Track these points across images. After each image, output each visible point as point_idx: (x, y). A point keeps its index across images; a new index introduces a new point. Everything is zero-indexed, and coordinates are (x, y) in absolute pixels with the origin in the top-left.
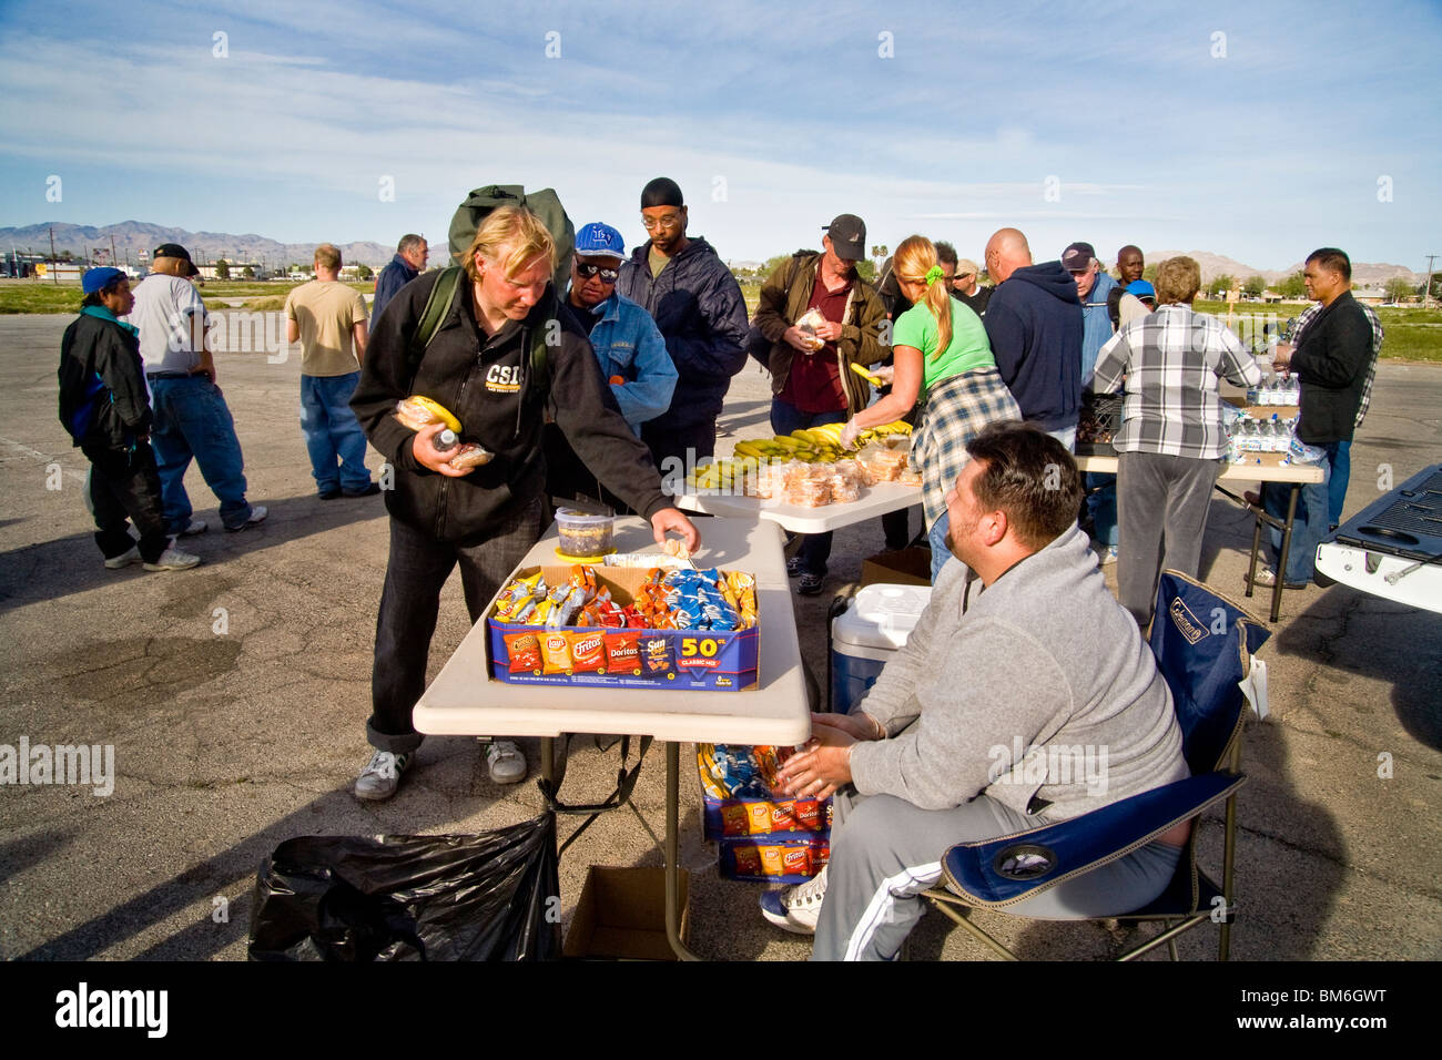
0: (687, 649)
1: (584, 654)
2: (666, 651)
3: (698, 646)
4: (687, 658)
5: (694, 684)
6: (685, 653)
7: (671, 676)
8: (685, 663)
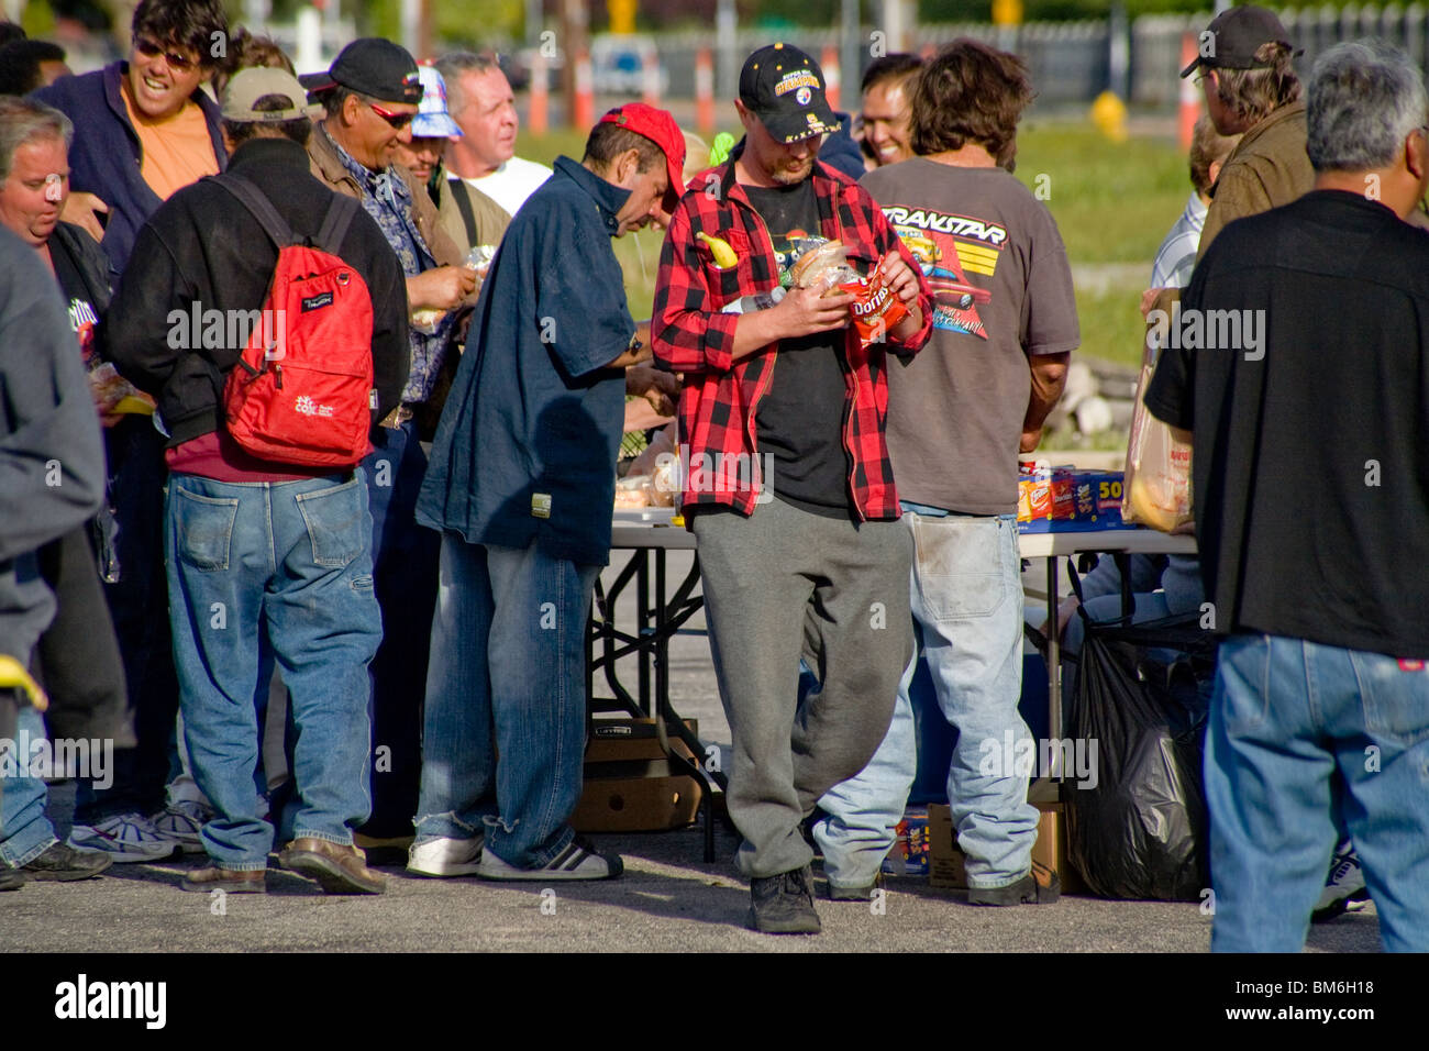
0: (1103, 492)
1: (1038, 501)
2: (1090, 495)
3: (1109, 487)
4: (1103, 500)
5: (1109, 525)
6: (1102, 496)
7: (1094, 518)
8: (1103, 505)
